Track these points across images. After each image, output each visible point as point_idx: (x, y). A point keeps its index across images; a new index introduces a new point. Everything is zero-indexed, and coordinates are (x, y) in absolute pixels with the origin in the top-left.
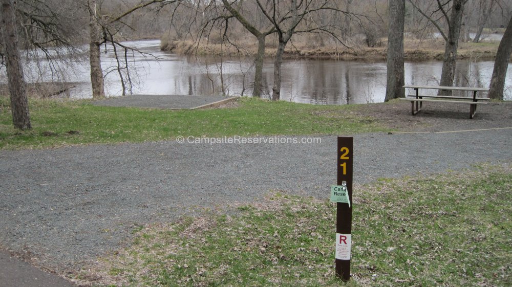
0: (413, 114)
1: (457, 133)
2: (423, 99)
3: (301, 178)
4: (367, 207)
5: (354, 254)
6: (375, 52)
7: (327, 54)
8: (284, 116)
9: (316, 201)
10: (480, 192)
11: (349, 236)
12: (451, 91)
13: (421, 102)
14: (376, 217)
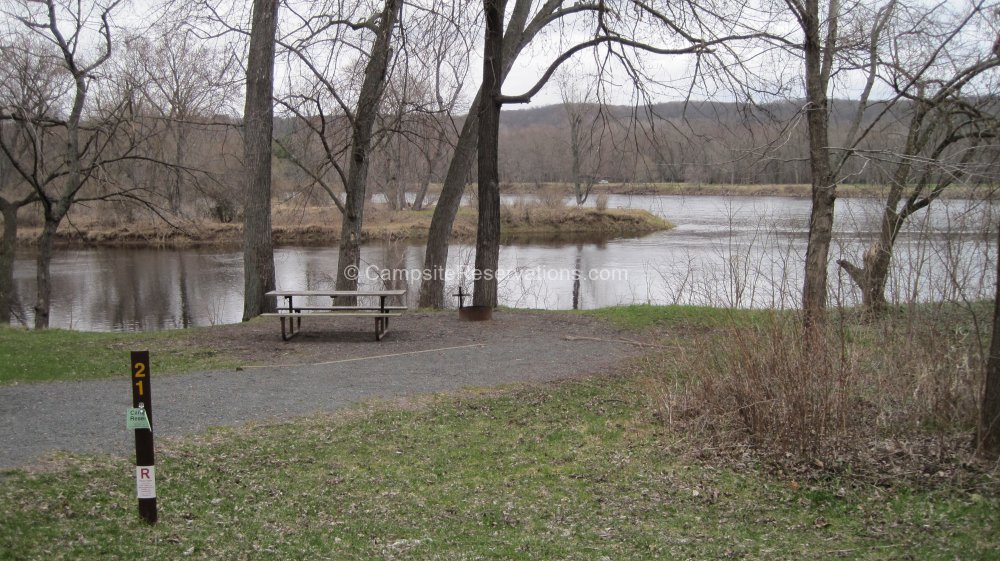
0: (285, 339)
1: (348, 363)
2: (303, 313)
3: (93, 434)
4: (189, 460)
5: (161, 491)
6: (233, 231)
7: (140, 237)
8: (60, 353)
9: (116, 458)
10: (356, 434)
11: (151, 469)
12: (355, 297)
13: (299, 319)
14: (202, 471)
